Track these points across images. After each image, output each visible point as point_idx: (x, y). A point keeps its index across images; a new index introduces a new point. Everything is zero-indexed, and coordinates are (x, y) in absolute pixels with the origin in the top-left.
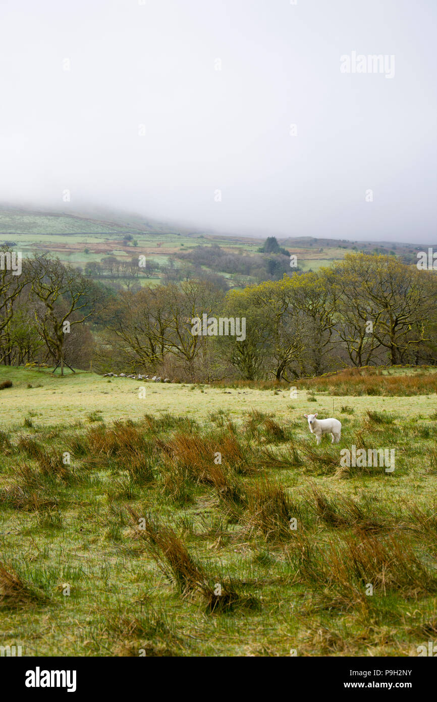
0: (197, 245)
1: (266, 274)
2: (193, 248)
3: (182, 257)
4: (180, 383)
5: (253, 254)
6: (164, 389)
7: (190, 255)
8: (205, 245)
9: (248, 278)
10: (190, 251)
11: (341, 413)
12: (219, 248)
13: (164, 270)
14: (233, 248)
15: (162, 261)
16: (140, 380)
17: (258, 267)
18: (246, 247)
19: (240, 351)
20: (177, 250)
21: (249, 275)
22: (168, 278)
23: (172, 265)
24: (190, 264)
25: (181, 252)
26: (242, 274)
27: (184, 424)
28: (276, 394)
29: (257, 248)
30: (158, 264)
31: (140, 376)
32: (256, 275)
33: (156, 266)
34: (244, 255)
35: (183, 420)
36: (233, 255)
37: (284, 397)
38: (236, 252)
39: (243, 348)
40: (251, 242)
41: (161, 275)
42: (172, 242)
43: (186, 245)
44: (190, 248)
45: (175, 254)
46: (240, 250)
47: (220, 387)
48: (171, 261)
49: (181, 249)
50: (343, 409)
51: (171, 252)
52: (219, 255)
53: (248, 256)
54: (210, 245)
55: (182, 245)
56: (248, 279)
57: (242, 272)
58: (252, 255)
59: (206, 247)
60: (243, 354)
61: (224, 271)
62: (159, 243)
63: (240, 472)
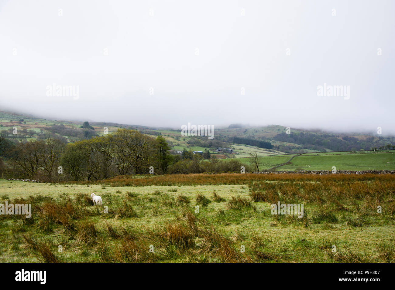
0: (54, 124)
1: (84, 137)
2: (52, 125)
3: (46, 129)
4: (45, 182)
5: (78, 128)
6: (37, 185)
7: (50, 128)
8: (57, 124)
9: (76, 138)
10: (50, 126)
11: (116, 193)
12: (63, 125)
13: (38, 134)
14: (69, 126)
15: (38, 130)
16: (26, 181)
17: (81, 134)
18: (75, 125)
19: (72, 169)
20: (44, 126)
21: (76, 137)
22: (40, 138)
23: (42, 132)
24: (50, 132)
25: (46, 127)
26: (73, 137)
27: (48, 199)
28: (88, 186)
29: (80, 126)
30: (35, 132)
31: (26, 180)
32: (79, 137)
33: (35, 133)
34: (74, 129)
35: (47, 198)
36: (69, 129)
37: (92, 188)
38: (71, 128)
39: (74, 167)
40: (77, 123)
41: (37, 137)
42: (42, 122)
43: (48, 124)
44: (50, 125)
45: (43, 128)
46: (73, 127)
47: (63, 184)
48: (42, 130)
49: (46, 126)
50: (117, 192)
51: (41, 127)
52: (63, 128)
53: (76, 129)
54: (59, 124)
55: (47, 124)
56: (76, 139)
57: (74, 136)
58: (78, 129)
59: (58, 125)
60: (73, 170)
61: (65, 135)
62: (36, 123)
63: (74, 218)
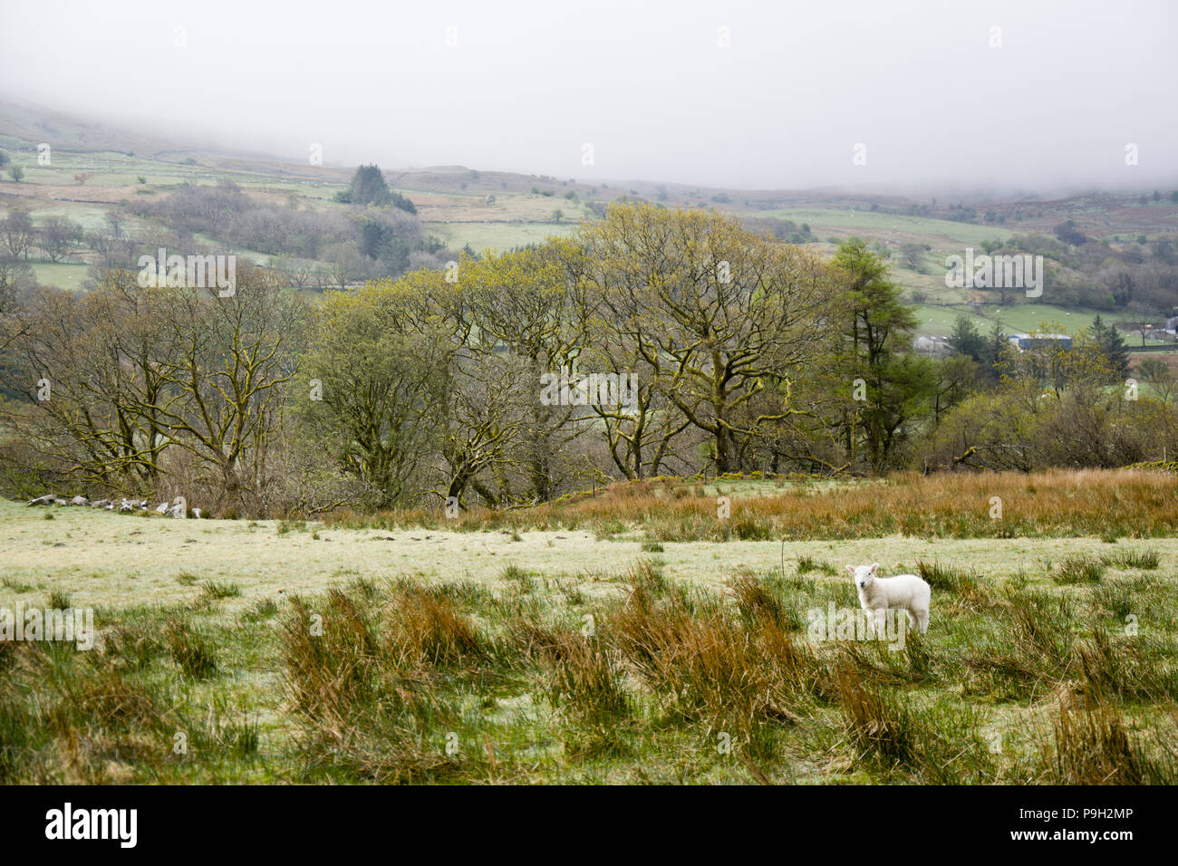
0: (181, 181)
1: (357, 255)
2: (171, 188)
3: (143, 212)
5: (325, 208)
7: (162, 205)
8: (200, 183)
9: (314, 265)
10: (163, 196)
12: (238, 189)
13: (95, 242)
14: (273, 191)
15: (91, 220)
17: (339, 238)
18: (304, 189)
20: (128, 193)
21: (314, 257)
22: (110, 264)
23: (117, 232)
24: (165, 230)
25: (139, 197)
26: (299, 255)
29: (333, 191)
30: (80, 228)
32: (332, 260)
33: (77, 234)
34: (302, 208)
36: (274, 208)
38: (282, 202)
40: (319, 177)
41: (89, 256)
42: (113, 172)
43: (151, 180)
44: (163, 188)
45: (123, 203)
46: (292, 197)
48: (114, 220)
49: (139, 192)
51: (112, 199)
52: (239, 208)
53: (311, 211)
54: (213, 183)
55: (143, 181)
56: (313, 269)
57: (298, 252)
58: (321, 210)
59: (205, 187)
61: (250, 248)
62: (79, 173)
